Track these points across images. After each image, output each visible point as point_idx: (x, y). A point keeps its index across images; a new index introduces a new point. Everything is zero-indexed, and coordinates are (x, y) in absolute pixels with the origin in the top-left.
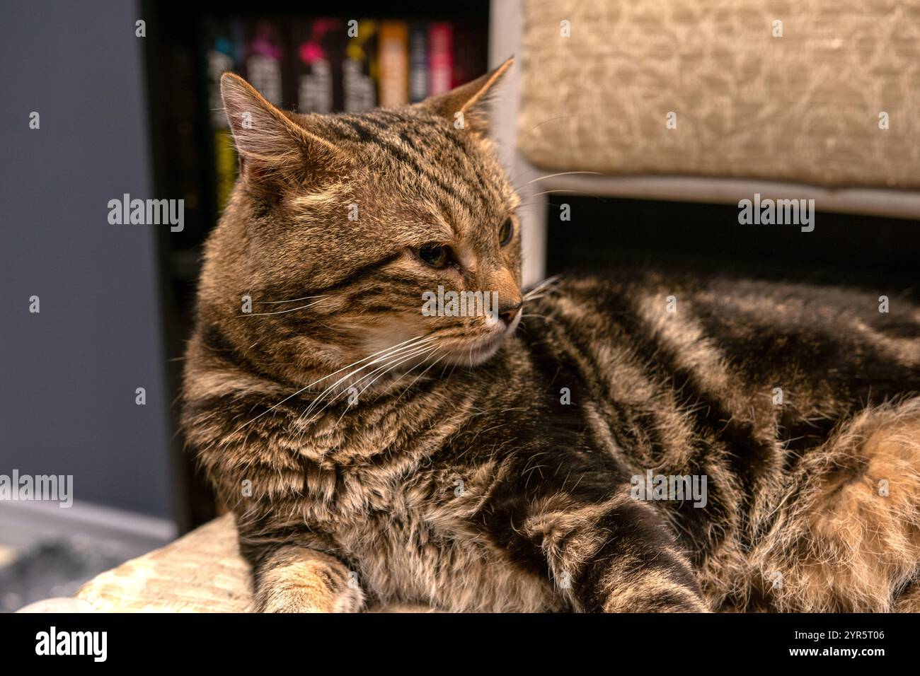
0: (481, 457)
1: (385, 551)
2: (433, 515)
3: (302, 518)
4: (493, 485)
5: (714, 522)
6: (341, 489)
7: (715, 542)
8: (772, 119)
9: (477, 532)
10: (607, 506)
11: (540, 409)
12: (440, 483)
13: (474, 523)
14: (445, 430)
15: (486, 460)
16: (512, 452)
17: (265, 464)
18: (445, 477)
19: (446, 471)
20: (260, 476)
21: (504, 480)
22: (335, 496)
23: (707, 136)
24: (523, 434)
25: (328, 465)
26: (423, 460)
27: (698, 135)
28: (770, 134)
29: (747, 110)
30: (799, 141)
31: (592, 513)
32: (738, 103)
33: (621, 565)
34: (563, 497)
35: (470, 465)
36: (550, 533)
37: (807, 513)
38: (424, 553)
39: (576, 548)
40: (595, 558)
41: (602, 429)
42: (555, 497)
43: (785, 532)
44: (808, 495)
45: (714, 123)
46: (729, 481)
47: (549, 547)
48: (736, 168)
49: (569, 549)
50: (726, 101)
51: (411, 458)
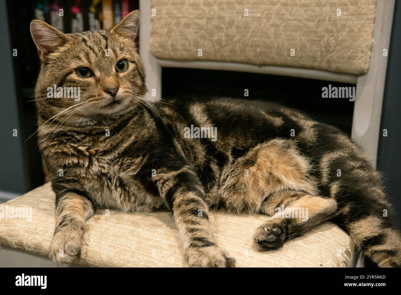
0: (137, 155)
1: (101, 191)
2: (122, 175)
3: (76, 173)
4: (142, 165)
5: (211, 183)
6: (91, 163)
7: (210, 189)
8: (239, 41)
9: (135, 180)
10: (179, 172)
11: (159, 140)
12: (124, 163)
13: (135, 177)
14: (125, 145)
15: (139, 156)
16: (148, 154)
17: (65, 152)
18: (126, 161)
19: (126, 159)
20: (63, 158)
21: (145, 163)
22: (88, 166)
23: (217, 47)
24: (152, 148)
25: (87, 154)
26: (119, 154)
27: (214, 46)
28: (238, 47)
29: (230, 37)
30: (248, 49)
31: (173, 174)
32: (227, 35)
33: (180, 190)
34: (165, 169)
35: (134, 158)
36: (160, 180)
37: (236, 176)
38: (117, 189)
39: (167, 185)
40: (172, 188)
41: (179, 147)
42: (162, 169)
43: (230, 181)
44: (237, 170)
45: (219, 42)
46: (217, 168)
47: (159, 185)
48: (227, 58)
49: (165, 185)
50: (223, 34)
51: (115, 153)
